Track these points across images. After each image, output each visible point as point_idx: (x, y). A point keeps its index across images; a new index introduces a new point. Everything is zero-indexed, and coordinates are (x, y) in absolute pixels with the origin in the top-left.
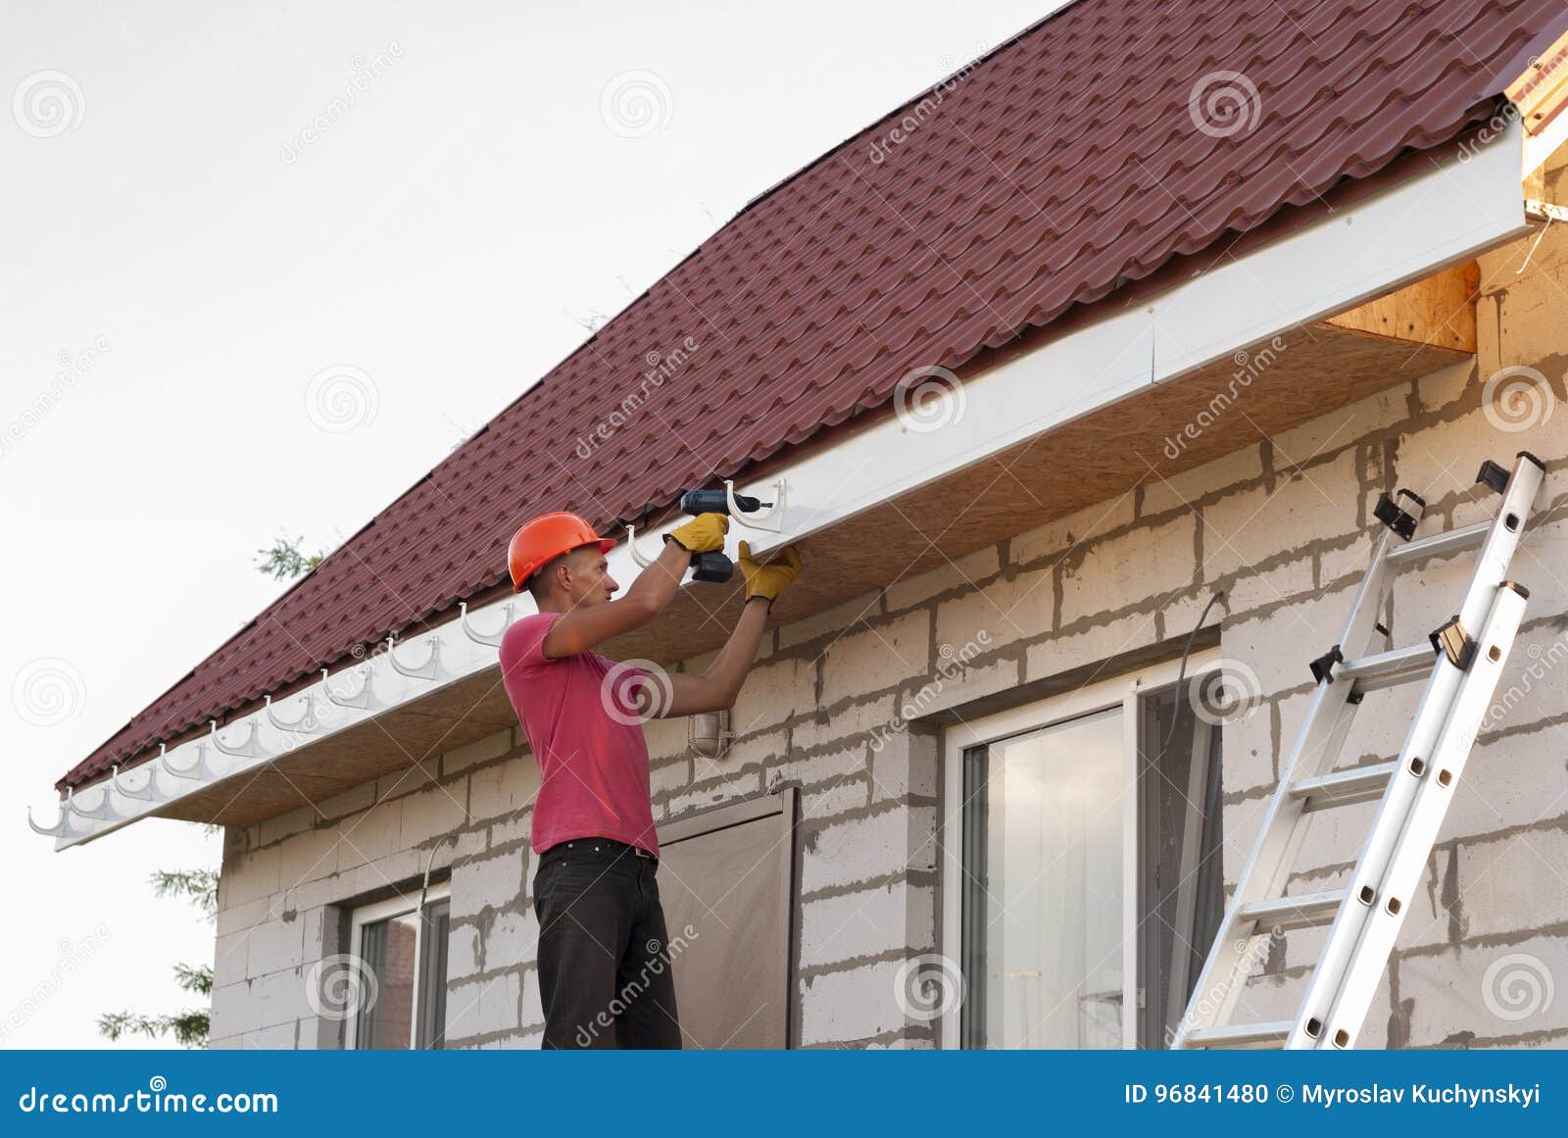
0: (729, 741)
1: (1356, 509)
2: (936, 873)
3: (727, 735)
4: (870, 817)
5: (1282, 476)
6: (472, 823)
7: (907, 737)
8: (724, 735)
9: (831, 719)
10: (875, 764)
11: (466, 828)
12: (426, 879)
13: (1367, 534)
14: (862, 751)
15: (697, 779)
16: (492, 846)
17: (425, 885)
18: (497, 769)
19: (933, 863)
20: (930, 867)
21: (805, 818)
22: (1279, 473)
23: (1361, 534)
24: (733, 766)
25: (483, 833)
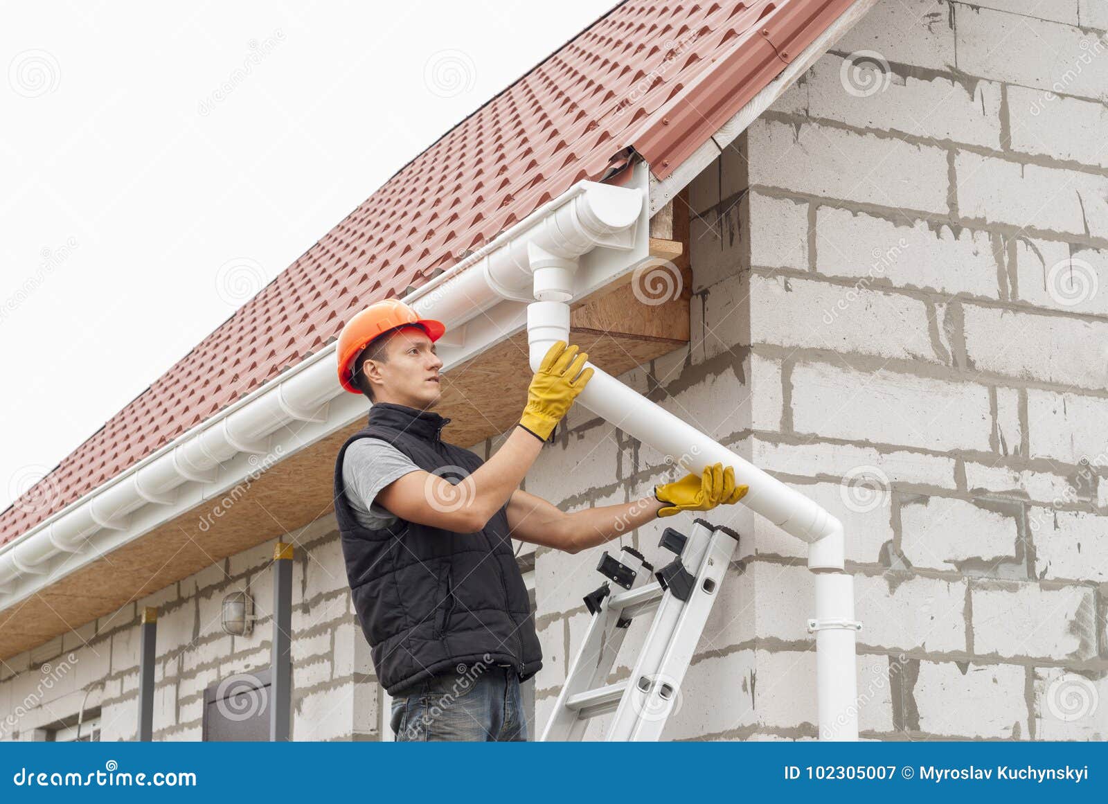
0: (253, 622)
1: (616, 464)
2: (377, 735)
3: (252, 617)
4: (332, 689)
5: (572, 435)
6: (113, 674)
7: (353, 628)
8: (249, 618)
9: (311, 610)
10: (336, 647)
11: (109, 677)
12: (80, 717)
13: (623, 485)
14: (328, 637)
15: (236, 651)
16: (124, 692)
17: (80, 721)
18: (127, 632)
19: (375, 727)
20: (372, 730)
21: (295, 688)
22: (570, 432)
23: (618, 485)
24: (255, 643)
25: (119, 681)
